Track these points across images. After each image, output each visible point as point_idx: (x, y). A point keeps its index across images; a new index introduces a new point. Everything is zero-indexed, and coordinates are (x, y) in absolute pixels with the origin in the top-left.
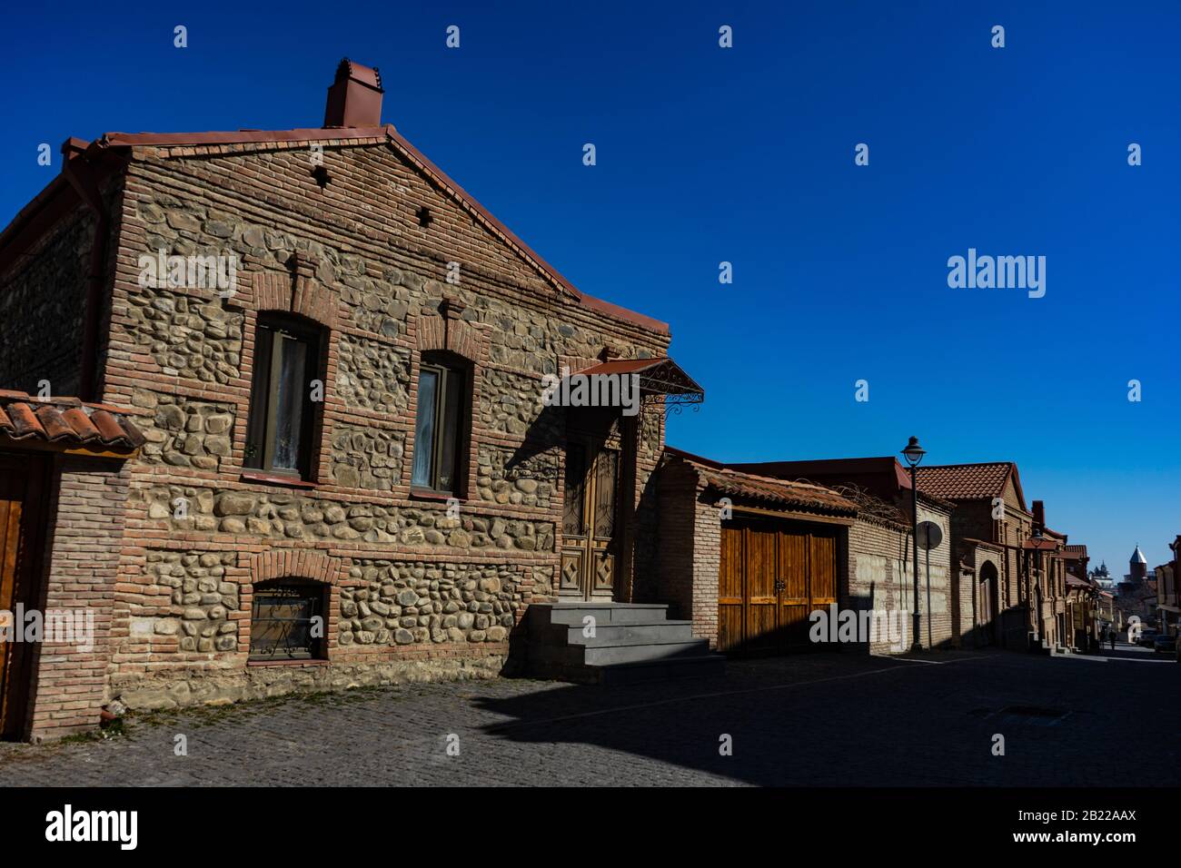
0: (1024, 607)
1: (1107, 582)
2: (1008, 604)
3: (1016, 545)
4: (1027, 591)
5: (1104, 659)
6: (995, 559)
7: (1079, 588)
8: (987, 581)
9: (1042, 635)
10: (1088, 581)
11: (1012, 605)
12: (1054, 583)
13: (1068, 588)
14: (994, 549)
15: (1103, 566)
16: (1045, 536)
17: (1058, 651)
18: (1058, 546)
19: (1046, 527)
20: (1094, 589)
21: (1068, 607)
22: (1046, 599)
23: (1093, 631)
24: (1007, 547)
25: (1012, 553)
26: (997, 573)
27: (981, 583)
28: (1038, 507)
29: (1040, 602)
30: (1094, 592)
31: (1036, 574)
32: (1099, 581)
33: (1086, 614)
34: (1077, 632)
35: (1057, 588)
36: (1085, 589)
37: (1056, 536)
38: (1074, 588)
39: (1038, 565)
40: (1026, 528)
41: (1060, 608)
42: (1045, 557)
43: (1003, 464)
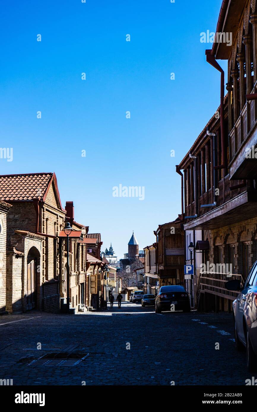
0: (57, 281)
1: (113, 259)
2: (47, 279)
3: (53, 234)
4: (60, 268)
5: (109, 314)
6: (39, 245)
7: (94, 265)
8: (33, 262)
9: (69, 300)
10: (101, 259)
11: (49, 279)
12: (78, 261)
13: (88, 265)
14: (38, 238)
15: (111, 248)
16: (74, 227)
17: (80, 310)
18: (82, 235)
19: (74, 220)
20: (104, 265)
21: (87, 278)
22: (73, 273)
23: (103, 294)
24: (47, 236)
25: (51, 240)
26: (40, 256)
27: (28, 264)
28: (70, 206)
29: (69, 275)
30: (104, 267)
31: (67, 255)
32: (108, 259)
33: (99, 282)
34: (93, 295)
35: (80, 265)
36: (99, 264)
37: (80, 227)
38: (92, 265)
39: (68, 249)
40: (61, 221)
41: (82, 280)
42: (73, 242)
43: (46, 174)
